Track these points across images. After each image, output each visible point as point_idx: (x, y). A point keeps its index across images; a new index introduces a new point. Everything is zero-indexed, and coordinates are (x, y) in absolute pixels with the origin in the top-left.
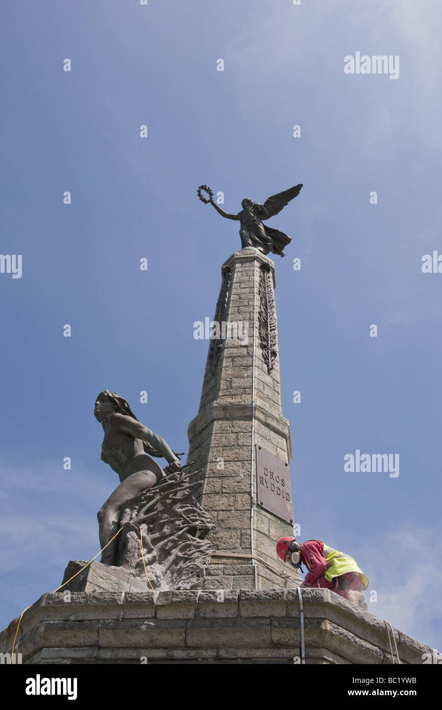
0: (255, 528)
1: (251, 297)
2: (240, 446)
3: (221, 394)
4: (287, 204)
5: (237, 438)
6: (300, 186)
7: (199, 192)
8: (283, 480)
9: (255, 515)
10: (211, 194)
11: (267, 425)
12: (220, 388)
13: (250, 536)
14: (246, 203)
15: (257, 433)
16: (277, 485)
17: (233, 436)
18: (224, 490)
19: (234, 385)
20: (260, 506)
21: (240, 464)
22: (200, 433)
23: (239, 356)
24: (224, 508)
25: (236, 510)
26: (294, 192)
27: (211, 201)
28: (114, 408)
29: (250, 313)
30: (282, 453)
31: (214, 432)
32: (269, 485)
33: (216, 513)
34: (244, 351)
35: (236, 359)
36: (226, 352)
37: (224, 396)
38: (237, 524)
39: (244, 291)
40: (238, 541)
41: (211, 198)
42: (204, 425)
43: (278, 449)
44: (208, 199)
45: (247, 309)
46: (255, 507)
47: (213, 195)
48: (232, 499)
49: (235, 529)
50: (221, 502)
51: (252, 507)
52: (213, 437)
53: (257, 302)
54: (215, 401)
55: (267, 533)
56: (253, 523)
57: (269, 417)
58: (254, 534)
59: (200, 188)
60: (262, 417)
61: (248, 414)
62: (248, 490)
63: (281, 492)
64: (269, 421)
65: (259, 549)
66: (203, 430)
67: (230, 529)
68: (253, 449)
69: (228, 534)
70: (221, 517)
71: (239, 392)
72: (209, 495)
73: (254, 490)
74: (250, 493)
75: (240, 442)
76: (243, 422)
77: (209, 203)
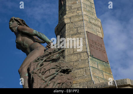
0: (91, 66)
2: (80, 33)
3: (67, 12)
5: (77, 30)
8: (101, 45)
9: (90, 60)
12: (66, 10)
13: (90, 69)
15: (86, 26)
16: (98, 47)
18: (75, 53)
19: (73, 7)
20: (92, 56)
22: (61, 31)
24: (76, 60)
25: (82, 60)
28: (19, 24)
30: (99, 33)
31: (66, 29)
32: (95, 47)
33: (73, 63)
37: (69, 13)
38: (83, 66)
40: (85, 73)
42: (62, 27)
43: (97, 32)
46: (90, 58)
48: (79, 56)
49: (83, 68)
50: (74, 58)
51: (88, 57)
52: (66, 31)
54: (65, 16)
55: (97, 68)
56: (90, 64)
58: (91, 69)
60: (87, 19)
61: (81, 19)
62: (86, 51)
63: (101, 50)
64: (91, 21)
65: (94, 75)
66: (62, 29)
67: (80, 68)
68: (86, 33)
69: (79, 71)
70: (75, 64)
71: (75, 10)
72: (69, 56)
73: (88, 50)
74: (87, 52)
75: (79, 31)
76: (79, 23)
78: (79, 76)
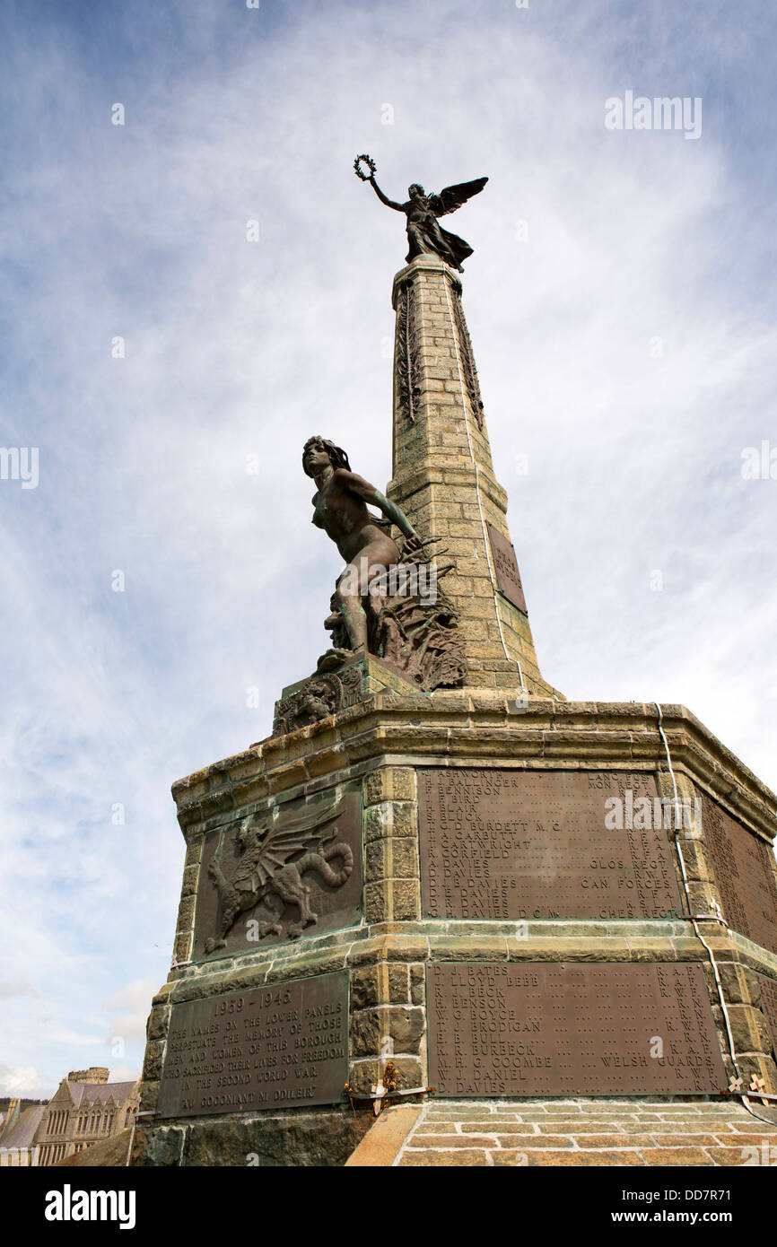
0: (501, 620)
1: (448, 327)
2: (469, 521)
3: (430, 451)
4: (466, 201)
5: (462, 510)
6: (485, 180)
7: (357, 162)
8: (513, 565)
9: (499, 604)
10: (373, 170)
11: (490, 497)
12: (427, 443)
13: (498, 627)
14: (416, 191)
15: (484, 506)
16: (509, 569)
17: (458, 506)
18: (458, 572)
19: (445, 441)
20: (501, 593)
21: (470, 542)
22: (408, 496)
23: (445, 405)
24: (462, 593)
25: (476, 597)
26: (476, 187)
27: (372, 179)
29: (450, 348)
30: (506, 531)
31: (432, 498)
32: (504, 568)
33: (456, 600)
34: (450, 399)
35: (443, 408)
36: (428, 397)
37: (435, 454)
38: (480, 614)
39: (437, 316)
40: (486, 633)
41: (373, 175)
42: (416, 488)
43: (502, 526)
44: (367, 173)
45: (445, 342)
46: (497, 596)
47: (376, 171)
48: (470, 584)
49: (481, 620)
50: (457, 586)
51: (494, 594)
52: (432, 505)
53: (455, 335)
54: (426, 460)
55: (510, 625)
56: (499, 614)
57: (491, 486)
58: (501, 627)
59: (359, 156)
60: (485, 487)
61: (470, 481)
62: (487, 574)
63: (514, 578)
64: (492, 492)
67: (472, 618)
68: (484, 524)
69: (472, 624)
70: (460, 604)
71: (454, 451)
73: (493, 575)
74: (489, 578)
75: (467, 515)
76: (466, 490)
77: (368, 182)
78: (471, 638)
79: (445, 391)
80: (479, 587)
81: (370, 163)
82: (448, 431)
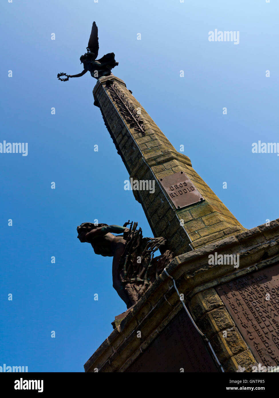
1: (112, 107)
6: (94, 23)
7: (60, 79)
8: (184, 183)
9: (179, 216)
10: (65, 74)
11: (159, 163)
13: (183, 229)
15: (156, 173)
16: (182, 189)
18: (160, 217)
19: (133, 159)
20: (178, 209)
21: (158, 197)
23: (126, 143)
24: (165, 227)
25: (170, 222)
27: (69, 76)
30: (176, 168)
32: (178, 193)
35: (126, 145)
38: (175, 229)
39: (107, 106)
40: (180, 237)
41: (67, 76)
43: (173, 169)
46: (177, 212)
47: (66, 74)
48: (166, 218)
49: (176, 232)
51: (175, 214)
53: (116, 106)
55: (191, 219)
57: (156, 158)
58: (184, 227)
59: (58, 77)
60: (154, 162)
61: (146, 168)
62: (169, 206)
63: (187, 190)
64: (159, 160)
65: (192, 231)
67: (174, 234)
69: (174, 238)
71: (136, 161)
72: (157, 226)
73: (171, 204)
74: (171, 208)
76: (147, 174)
77: (70, 78)
79: (123, 136)
80: (169, 216)
81: (62, 74)
82: (131, 154)
